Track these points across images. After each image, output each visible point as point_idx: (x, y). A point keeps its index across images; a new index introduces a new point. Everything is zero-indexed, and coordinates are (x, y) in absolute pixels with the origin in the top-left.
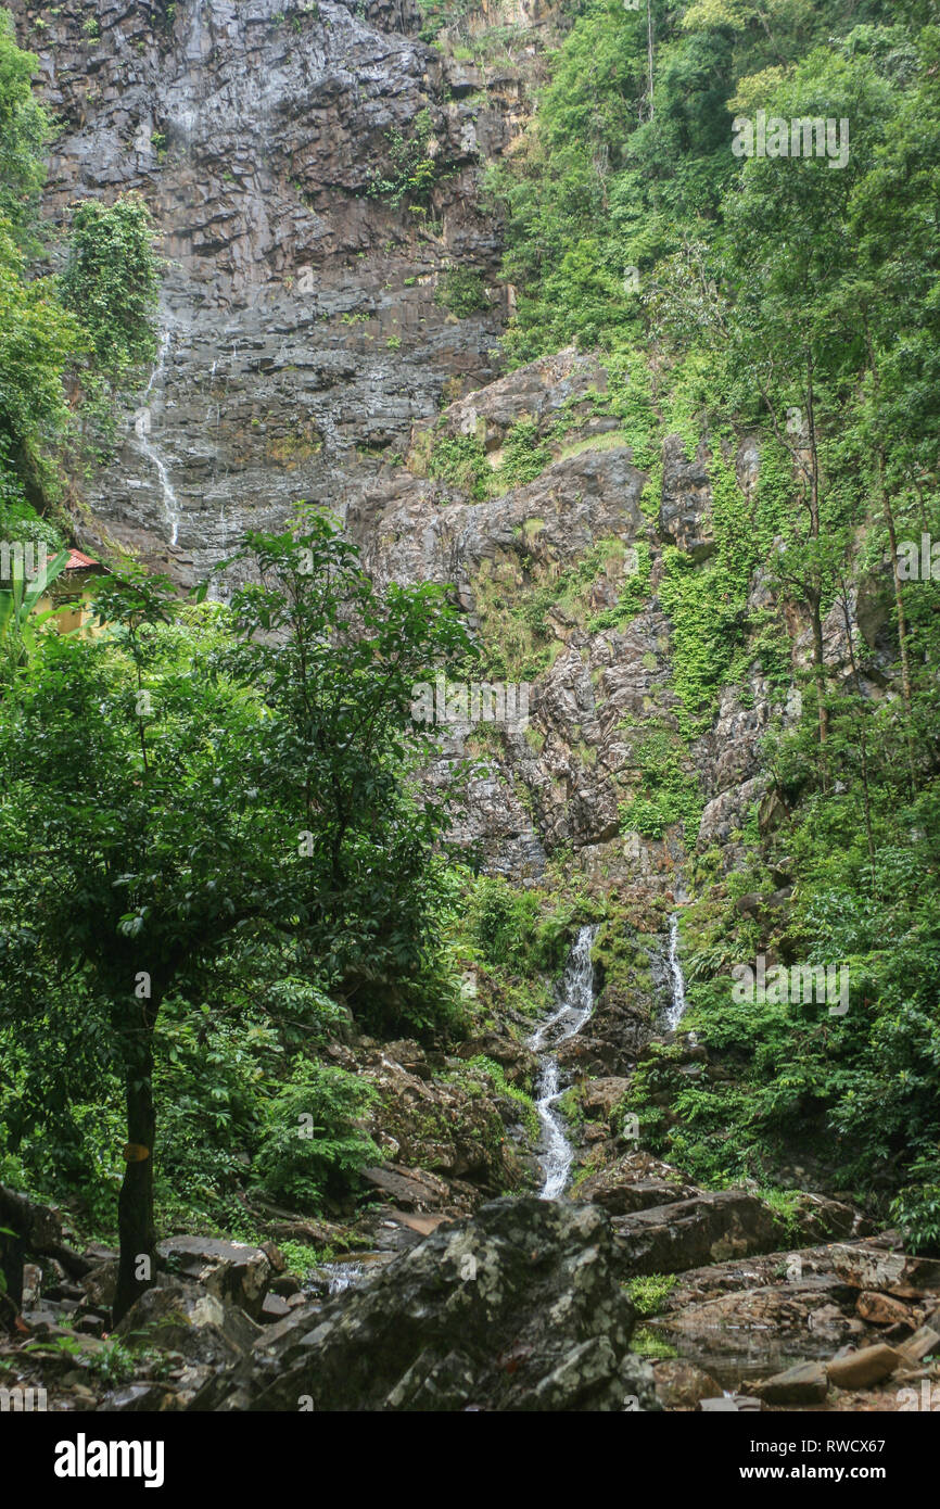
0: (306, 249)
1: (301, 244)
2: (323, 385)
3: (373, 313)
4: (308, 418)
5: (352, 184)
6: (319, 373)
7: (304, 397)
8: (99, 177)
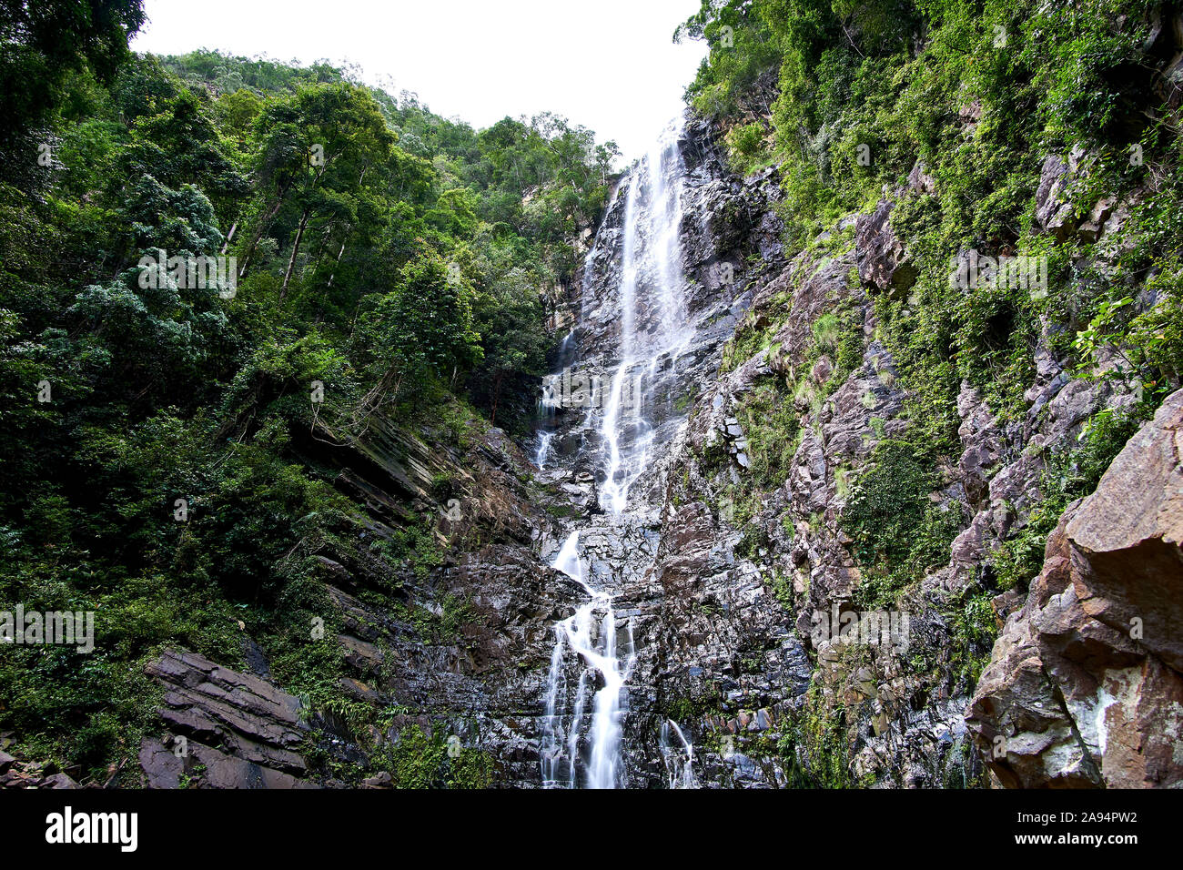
0: (693, 301)
1: (689, 301)
2: (699, 360)
3: (727, 313)
4: (691, 379)
5: (706, 258)
6: (696, 355)
7: (689, 370)
8: (604, 321)
